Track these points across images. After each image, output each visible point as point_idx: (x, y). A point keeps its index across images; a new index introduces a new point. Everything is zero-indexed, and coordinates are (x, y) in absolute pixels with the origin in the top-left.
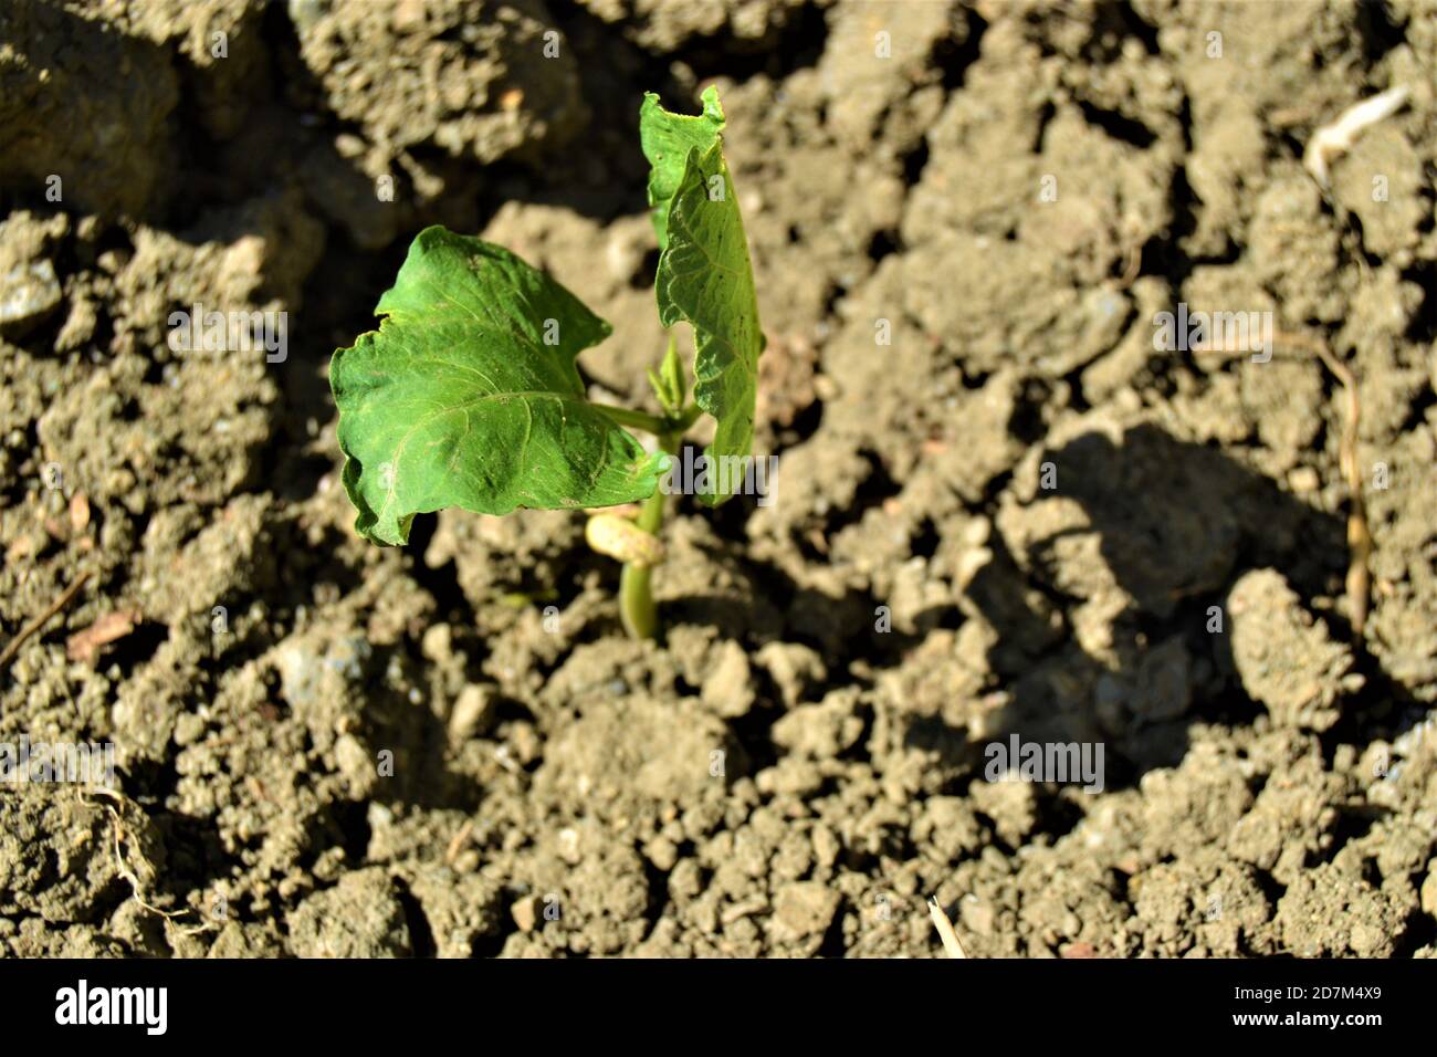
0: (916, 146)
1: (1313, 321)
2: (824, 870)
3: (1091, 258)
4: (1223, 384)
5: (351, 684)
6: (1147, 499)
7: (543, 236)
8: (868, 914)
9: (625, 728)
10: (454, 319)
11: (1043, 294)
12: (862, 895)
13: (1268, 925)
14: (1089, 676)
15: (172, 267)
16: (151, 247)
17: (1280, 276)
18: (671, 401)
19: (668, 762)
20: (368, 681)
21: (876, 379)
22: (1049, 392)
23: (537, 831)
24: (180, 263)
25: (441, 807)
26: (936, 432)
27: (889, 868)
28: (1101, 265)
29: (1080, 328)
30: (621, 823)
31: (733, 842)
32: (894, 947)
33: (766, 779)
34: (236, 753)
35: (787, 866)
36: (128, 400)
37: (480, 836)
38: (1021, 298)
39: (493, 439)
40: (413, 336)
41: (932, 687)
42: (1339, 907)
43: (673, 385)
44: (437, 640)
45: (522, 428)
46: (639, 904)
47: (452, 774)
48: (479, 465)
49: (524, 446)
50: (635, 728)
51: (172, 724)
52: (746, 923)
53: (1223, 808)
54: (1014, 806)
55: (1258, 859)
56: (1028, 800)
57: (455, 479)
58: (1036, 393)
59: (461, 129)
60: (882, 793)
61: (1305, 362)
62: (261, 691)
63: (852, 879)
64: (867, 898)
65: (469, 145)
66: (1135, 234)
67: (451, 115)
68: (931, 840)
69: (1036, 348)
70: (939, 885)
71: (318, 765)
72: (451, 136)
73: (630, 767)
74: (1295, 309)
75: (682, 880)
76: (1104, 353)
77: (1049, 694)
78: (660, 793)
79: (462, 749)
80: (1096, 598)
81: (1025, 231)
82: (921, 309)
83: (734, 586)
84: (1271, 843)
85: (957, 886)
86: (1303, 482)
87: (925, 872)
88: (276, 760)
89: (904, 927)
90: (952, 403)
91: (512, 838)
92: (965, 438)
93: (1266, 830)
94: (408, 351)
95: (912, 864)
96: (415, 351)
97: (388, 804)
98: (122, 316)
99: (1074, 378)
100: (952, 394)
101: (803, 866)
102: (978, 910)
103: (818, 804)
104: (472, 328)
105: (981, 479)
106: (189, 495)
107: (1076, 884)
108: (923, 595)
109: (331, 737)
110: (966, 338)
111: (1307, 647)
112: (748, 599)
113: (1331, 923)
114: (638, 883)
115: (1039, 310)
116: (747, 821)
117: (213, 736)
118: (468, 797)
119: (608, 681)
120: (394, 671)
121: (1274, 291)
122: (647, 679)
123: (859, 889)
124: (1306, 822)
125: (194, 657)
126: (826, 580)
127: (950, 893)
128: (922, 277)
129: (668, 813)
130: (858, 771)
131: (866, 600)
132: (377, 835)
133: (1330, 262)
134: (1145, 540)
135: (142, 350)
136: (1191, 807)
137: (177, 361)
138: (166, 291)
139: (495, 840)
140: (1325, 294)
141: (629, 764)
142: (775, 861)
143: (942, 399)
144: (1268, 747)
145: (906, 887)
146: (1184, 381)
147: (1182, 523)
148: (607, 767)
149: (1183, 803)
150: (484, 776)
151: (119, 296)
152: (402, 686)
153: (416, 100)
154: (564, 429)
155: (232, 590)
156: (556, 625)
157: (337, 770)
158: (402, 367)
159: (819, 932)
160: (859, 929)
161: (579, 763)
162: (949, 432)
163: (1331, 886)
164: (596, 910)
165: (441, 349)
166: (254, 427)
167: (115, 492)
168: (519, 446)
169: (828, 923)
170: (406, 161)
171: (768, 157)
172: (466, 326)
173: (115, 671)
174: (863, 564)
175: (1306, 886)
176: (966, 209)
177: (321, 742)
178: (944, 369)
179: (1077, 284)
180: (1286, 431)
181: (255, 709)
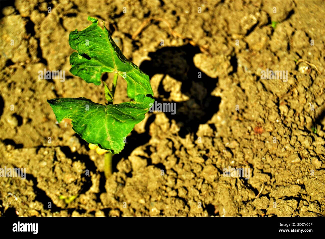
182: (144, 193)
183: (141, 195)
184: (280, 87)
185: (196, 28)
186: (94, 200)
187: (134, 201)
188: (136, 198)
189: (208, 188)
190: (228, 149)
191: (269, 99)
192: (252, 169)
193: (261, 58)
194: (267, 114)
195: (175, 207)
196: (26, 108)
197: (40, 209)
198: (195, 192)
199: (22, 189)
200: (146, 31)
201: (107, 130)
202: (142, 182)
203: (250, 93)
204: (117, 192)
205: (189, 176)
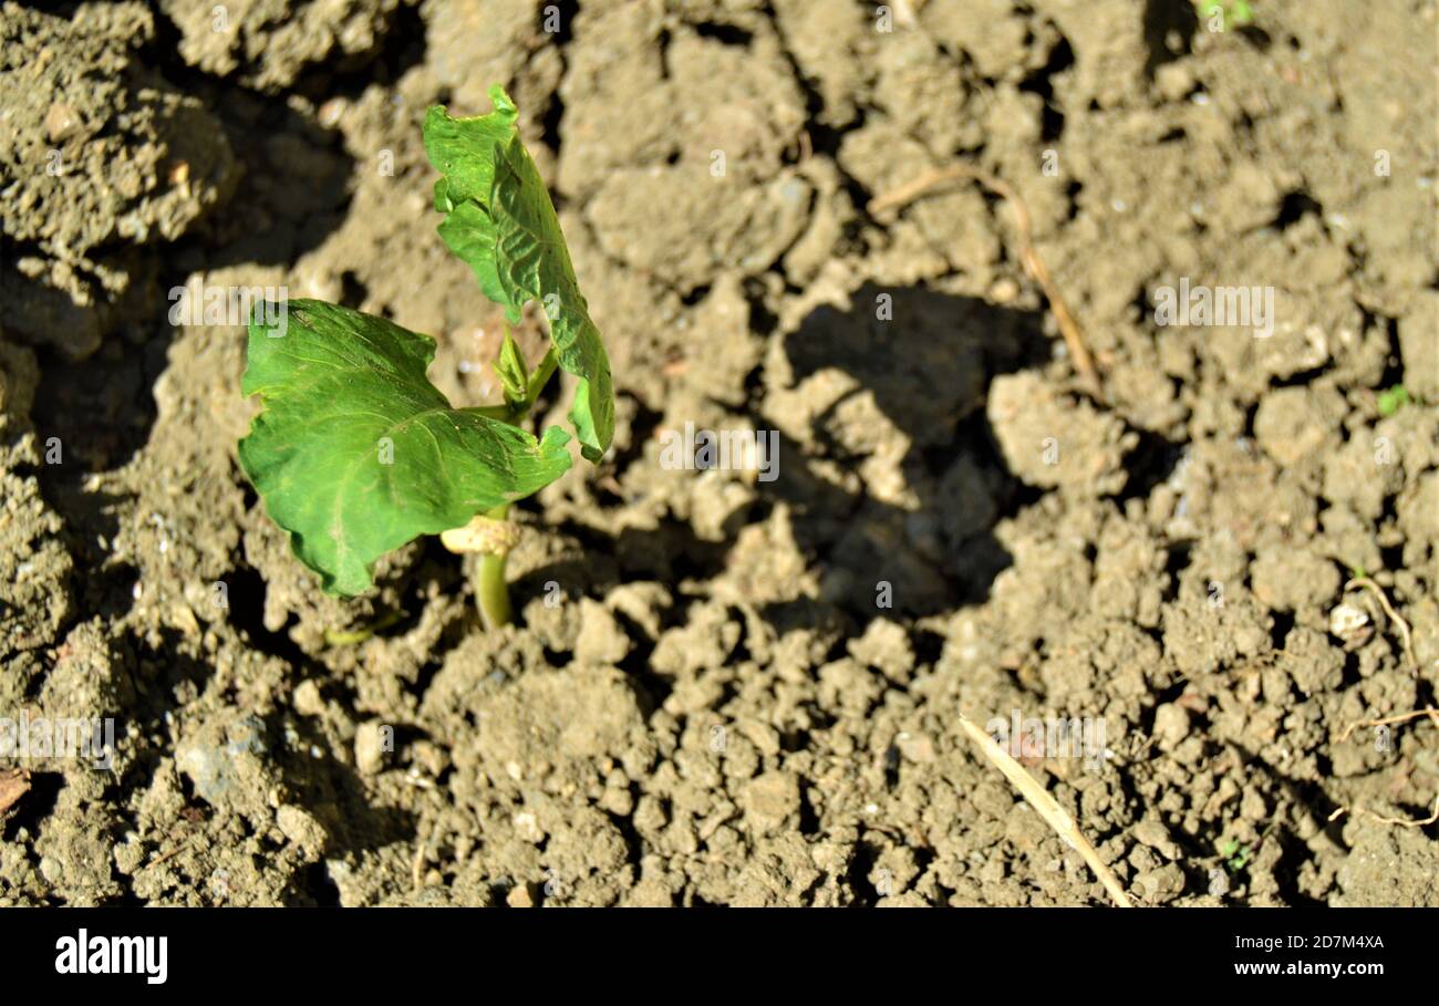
0: (548, 106)
1: (960, 152)
2: (770, 763)
3: (760, 154)
4: (904, 231)
5: (264, 758)
6: (898, 347)
8: (825, 782)
9: (529, 707)
10: (321, 375)
11: (731, 201)
12: (811, 768)
13: (1163, 661)
14: (897, 519)
17: (921, 122)
18: (518, 385)
19: (583, 721)
20: (274, 752)
22: (764, 286)
23: (481, 831)
25: (384, 844)
26: (675, 353)
27: (822, 738)
28: (772, 157)
29: (773, 220)
30: (569, 790)
31: (676, 767)
32: (859, 801)
33: (672, 705)
34: (186, 860)
35: (739, 768)
37: (433, 856)
38: (715, 209)
39: (415, 465)
40: (295, 404)
41: (762, 580)
42: (1216, 622)
43: (516, 369)
44: (307, 697)
45: (431, 449)
46: (622, 853)
47: (378, 810)
48: (418, 492)
49: (441, 462)
50: (538, 704)
51: (110, 859)
52: (725, 830)
53: (1074, 584)
54: (893, 650)
55: (1123, 611)
56: (904, 639)
57: (406, 511)
58: (756, 290)
59: (140, 216)
60: (777, 679)
61: (965, 189)
62: (179, 798)
63: (798, 759)
64: (818, 769)
65: (154, 227)
66: (791, 123)
67: (128, 206)
68: (839, 704)
69: (739, 250)
70: (868, 736)
71: (267, 844)
72: (134, 226)
73: (551, 739)
74: (942, 145)
75: (646, 818)
76: (800, 235)
77: (869, 547)
78: (590, 751)
79: (377, 786)
80: (881, 448)
81: (689, 150)
82: (623, 248)
83: (567, 548)
84: (1130, 596)
85: (884, 731)
86: (1004, 293)
87: (851, 730)
88: (226, 853)
89: (860, 781)
90: (682, 324)
91: (462, 846)
92: (707, 351)
93: (1120, 586)
94: (298, 417)
95: (837, 729)
96: (305, 415)
97: (341, 857)
99: (778, 266)
100: (677, 316)
101: (753, 762)
102: (915, 744)
103: (727, 710)
104: (340, 378)
105: (737, 381)
106: (21, 644)
107: (985, 690)
108: (725, 500)
109: (269, 813)
110: (673, 261)
111: (1084, 425)
112: (581, 555)
113: (1215, 639)
114: (614, 833)
115: (733, 214)
116: (678, 746)
117: (155, 855)
118: (401, 826)
119: (488, 674)
120: (292, 735)
121: (917, 133)
122: (520, 659)
123: (807, 765)
124: (1146, 569)
125: (99, 791)
126: (636, 516)
127: (883, 739)
128: (614, 220)
129: (606, 766)
130: (745, 670)
131: (674, 524)
132: (343, 888)
133: (958, 96)
134: (913, 382)
136: (1049, 591)
139: (447, 854)
140: (963, 124)
141: (546, 737)
142: (727, 769)
143: (671, 322)
144: (1077, 525)
145: (845, 748)
146: (873, 237)
147: (936, 357)
148: (529, 747)
149: (1040, 591)
150: (406, 802)
152: (303, 747)
153: (88, 201)
154: (462, 436)
155: (105, 716)
156: (417, 642)
157: (287, 841)
158: (301, 434)
159: (795, 812)
160: (823, 797)
161: (500, 754)
162: (689, 350)
163: (1200, 610)
164: (583, 873)
165: (326, 405)
166: (57, 559)
168: (438, 465)
169: (799, 801)
170: (87, 265)
171: (411, 158)
172: (334, 378)
173: (23, 833)
174: (658, 493)
175: (1181, 617)
176: (624, 148)
177: (260, 821)
178: (663, 296)
179: (758, 181)
180: (974, 253)
181: (180, 818)
182: (538, 746)
183: (524, 750)
184: (1200, 639)
185: (1115, 279)
186: (400, 678)
187: (493, 755)
188: (504, 747)
189: (733, 847)
190: (895, 754)
191: (1135, 662)
192: (917, 869)
193: (1260, 497)
194: (1094, 709)
195: (586, 849)
196: (401, 270)
197: (210, 618)
198: (684, 839)
199: (206, 524)
200: (937, 202)
201: (339, 504)
202: (555, 708)
203: (1103, 603)
204: (475, 694)
205: (699, 773)
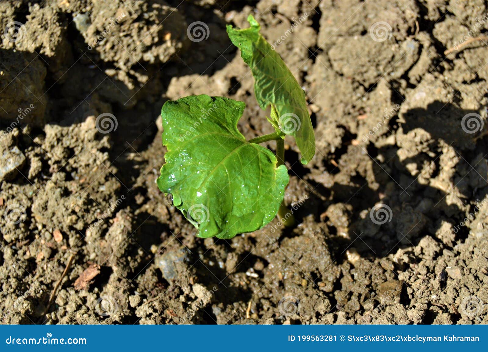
1: (483, 31)
3: (399, 30)
4: (458, 63)
5: (189, 264)
7: (190, 86)
8: (415, 285)
12: (409, 279)
15: (62, 135)
16: (51, 131)
17: (467, 18)
21: (332, 99)
22: (399, 84)
24: (64, 133)
25: (237, 301)
26: (362, 111)
27: (414, 267)
28: (403, 32)
29: (403, 58)
32: (429, 293)
34: (156, 303)
36: (63, 188)
38: (379, 52)
51: (127, 301)
54: (447, 233)
56: (451, 228)
58: (395, 85)
59: (152, 53)
62: (156, 279)
63: (403, 274)
64: (412, 279)
65: (157, 57)
66: (412, 18)
67: (147, 49)
68: (423, 253)
69: (389, 70)
70: (434, 267)
71: (188, 298)
72: (149, 57)
76: (415, 63)
85: (441, 265)
87: (427, 265)
89: (429, 285)
90: (365, 99)
92: (374, 110)
95: (422, 263)
97: (218, 304)
98: (49, 159)
99: (405, 76)
100: (363, 96)
102: (453, 271)
106: (99, 217)
109: (190, 286)
110: (362, 74)
117: (145, 300)
120: (201, 256)
123: (408, 277)
125: (125, 274)
127: (440, 268)
128: (338, 57)
132: (218, 317)
133: (483, 7)
135: (62, 169)
137: (76, 170)
138: (62, 144)
139: (260, 306)
143: (360, 98)
145: (424, 271)
146: (446, 65)
151: (45, 152)
152: (205, 261)
153: (132, 47)
155: (130, 246)
157: (196, 298)
160: (414, 291)
162: (367, 109)
166: (114, 185)
167: (70, 224)
170: (132, 72)
173: (96, 289)
174: (353, 166)
176: (344, 28)
177: (186, 289)
178: (357, 88)
179: (397, 42)
181: (156, 286)
